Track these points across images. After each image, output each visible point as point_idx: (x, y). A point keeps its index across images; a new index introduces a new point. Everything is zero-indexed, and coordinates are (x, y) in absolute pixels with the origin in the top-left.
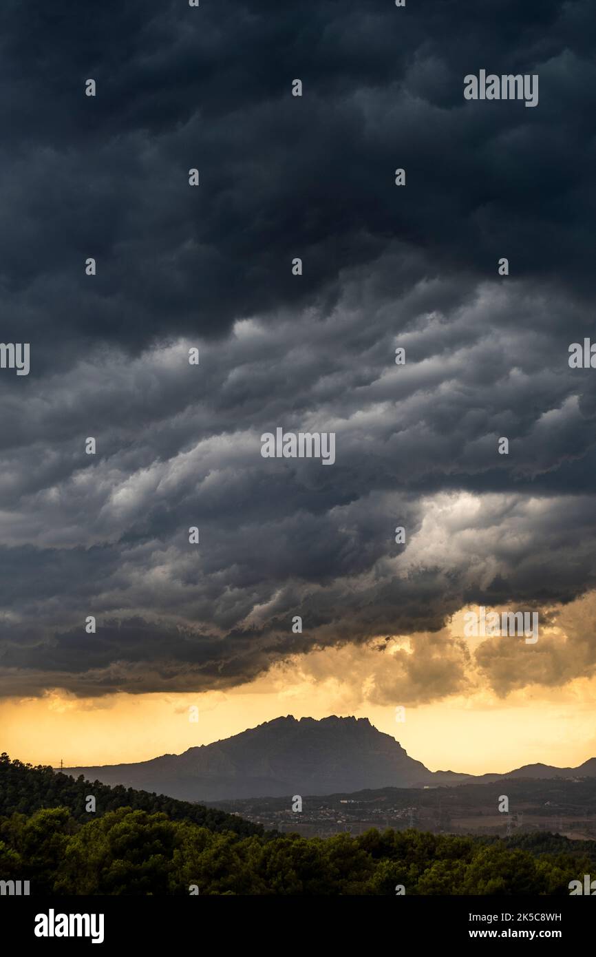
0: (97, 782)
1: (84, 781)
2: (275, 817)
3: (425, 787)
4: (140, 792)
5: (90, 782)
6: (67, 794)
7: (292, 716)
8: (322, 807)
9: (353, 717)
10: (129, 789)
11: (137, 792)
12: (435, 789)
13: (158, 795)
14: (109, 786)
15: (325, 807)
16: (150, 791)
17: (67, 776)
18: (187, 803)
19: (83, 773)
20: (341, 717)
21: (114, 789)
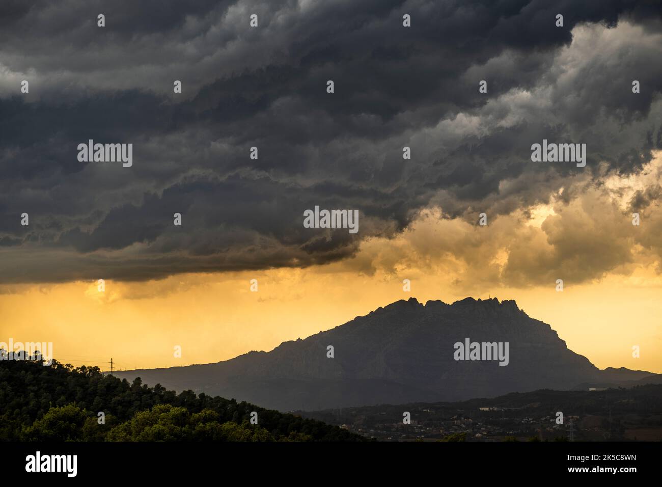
0: (158, 386)
1: (142, 385)
2: (394, 429)
3: (591, 389)
4: (215, 398)
5: (150, 386)
6: (120, 403)
7: (415, 299)
8: (455, 417)
9: (496, 299)
10: (200, 396)
11: (211, 399)
12: (603, 392)
13: (239, 402)
14: (174, 392)
15: (460, 416)
16: (228, 397)
17: (119, 379)
18: (277, 412)
19: (140, 376)
20: (479, 299)
21: (180, 395)
